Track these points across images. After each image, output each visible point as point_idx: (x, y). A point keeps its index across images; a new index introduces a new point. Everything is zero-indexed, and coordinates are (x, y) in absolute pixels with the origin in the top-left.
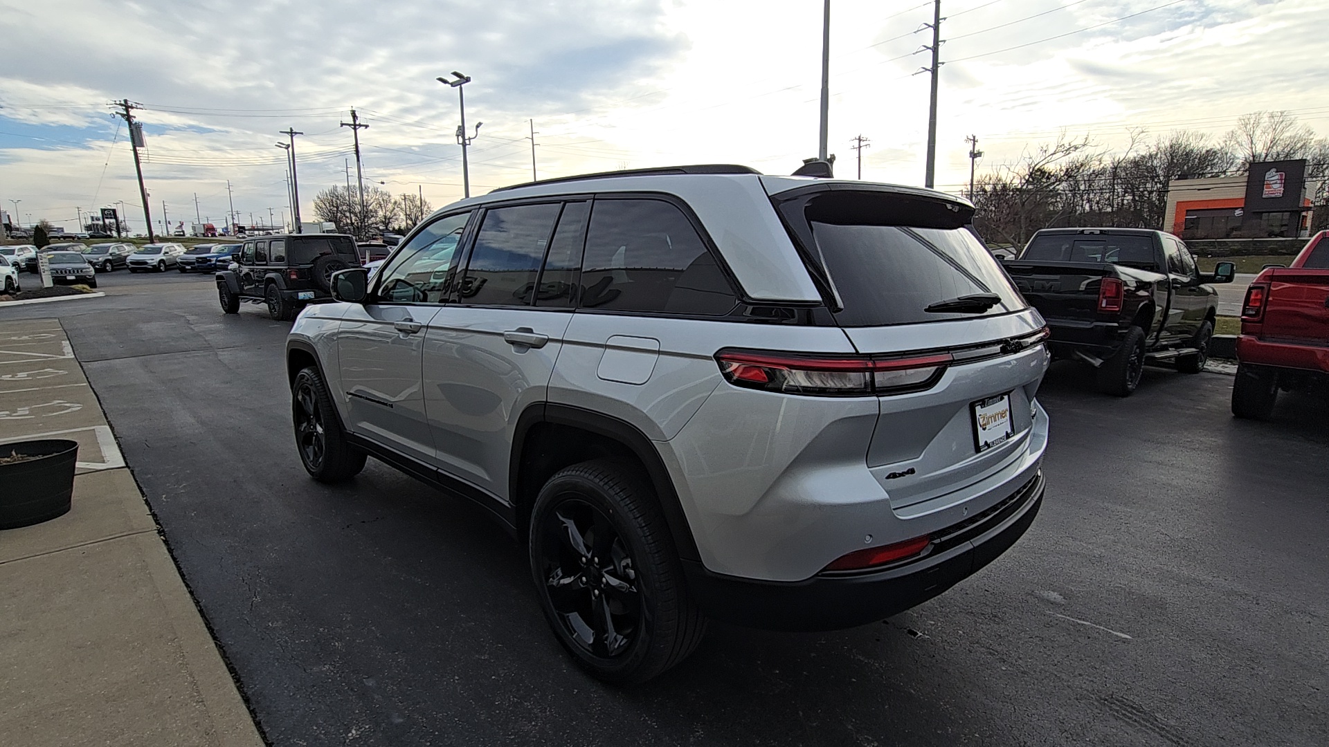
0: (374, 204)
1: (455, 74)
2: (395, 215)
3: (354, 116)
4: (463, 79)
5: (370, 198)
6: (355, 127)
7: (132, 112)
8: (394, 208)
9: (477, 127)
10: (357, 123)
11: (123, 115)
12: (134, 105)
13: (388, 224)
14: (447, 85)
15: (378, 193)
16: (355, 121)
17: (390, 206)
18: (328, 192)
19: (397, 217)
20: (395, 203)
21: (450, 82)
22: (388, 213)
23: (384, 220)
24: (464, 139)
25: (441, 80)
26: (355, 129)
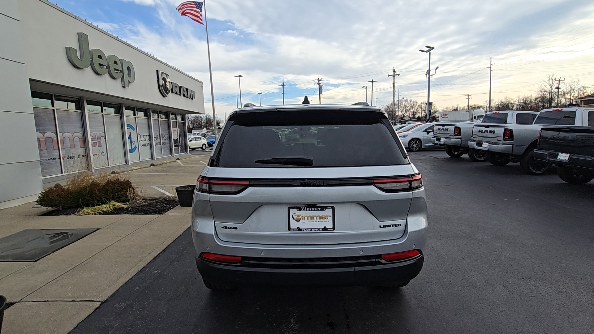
0: (409, 107)
1: (427, 47)
2: (418, 111)
3: (394, 71)
4: (430, 49)
5: (408, 104)
6: (394, 76)
7: (320, 82)
8: (418, 108)
9: (436, 69)
10: (395, 74)
11: (317, 83)
12: (321, 79)
13: (415, 115)
14: (424, 52)
15: (412, 102)
16: (394, 73)
17: (416, 107)
18: (391, 103)
19: (419, 112)
20: (419, 105)
21: (425, 51)
22: (415, 110)
23: (413, 113)
24: (429, 76)
25: (421, 51)
26: (394, 77)
